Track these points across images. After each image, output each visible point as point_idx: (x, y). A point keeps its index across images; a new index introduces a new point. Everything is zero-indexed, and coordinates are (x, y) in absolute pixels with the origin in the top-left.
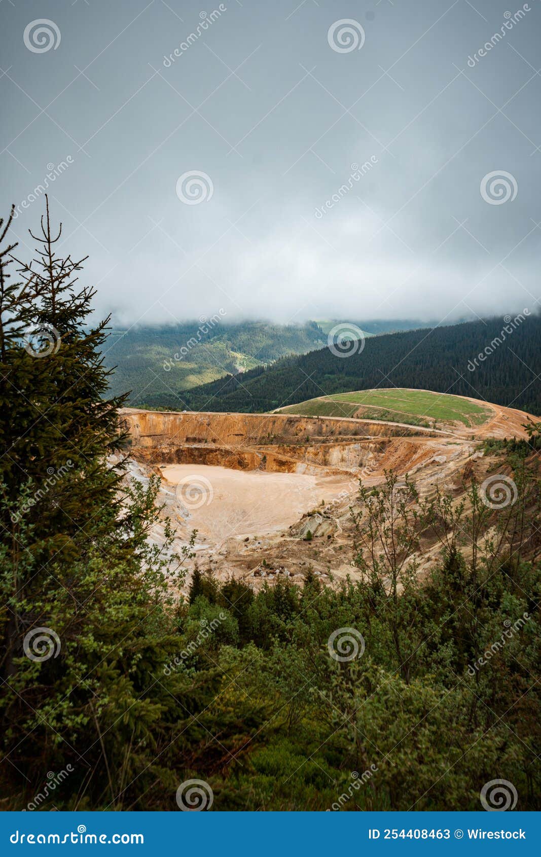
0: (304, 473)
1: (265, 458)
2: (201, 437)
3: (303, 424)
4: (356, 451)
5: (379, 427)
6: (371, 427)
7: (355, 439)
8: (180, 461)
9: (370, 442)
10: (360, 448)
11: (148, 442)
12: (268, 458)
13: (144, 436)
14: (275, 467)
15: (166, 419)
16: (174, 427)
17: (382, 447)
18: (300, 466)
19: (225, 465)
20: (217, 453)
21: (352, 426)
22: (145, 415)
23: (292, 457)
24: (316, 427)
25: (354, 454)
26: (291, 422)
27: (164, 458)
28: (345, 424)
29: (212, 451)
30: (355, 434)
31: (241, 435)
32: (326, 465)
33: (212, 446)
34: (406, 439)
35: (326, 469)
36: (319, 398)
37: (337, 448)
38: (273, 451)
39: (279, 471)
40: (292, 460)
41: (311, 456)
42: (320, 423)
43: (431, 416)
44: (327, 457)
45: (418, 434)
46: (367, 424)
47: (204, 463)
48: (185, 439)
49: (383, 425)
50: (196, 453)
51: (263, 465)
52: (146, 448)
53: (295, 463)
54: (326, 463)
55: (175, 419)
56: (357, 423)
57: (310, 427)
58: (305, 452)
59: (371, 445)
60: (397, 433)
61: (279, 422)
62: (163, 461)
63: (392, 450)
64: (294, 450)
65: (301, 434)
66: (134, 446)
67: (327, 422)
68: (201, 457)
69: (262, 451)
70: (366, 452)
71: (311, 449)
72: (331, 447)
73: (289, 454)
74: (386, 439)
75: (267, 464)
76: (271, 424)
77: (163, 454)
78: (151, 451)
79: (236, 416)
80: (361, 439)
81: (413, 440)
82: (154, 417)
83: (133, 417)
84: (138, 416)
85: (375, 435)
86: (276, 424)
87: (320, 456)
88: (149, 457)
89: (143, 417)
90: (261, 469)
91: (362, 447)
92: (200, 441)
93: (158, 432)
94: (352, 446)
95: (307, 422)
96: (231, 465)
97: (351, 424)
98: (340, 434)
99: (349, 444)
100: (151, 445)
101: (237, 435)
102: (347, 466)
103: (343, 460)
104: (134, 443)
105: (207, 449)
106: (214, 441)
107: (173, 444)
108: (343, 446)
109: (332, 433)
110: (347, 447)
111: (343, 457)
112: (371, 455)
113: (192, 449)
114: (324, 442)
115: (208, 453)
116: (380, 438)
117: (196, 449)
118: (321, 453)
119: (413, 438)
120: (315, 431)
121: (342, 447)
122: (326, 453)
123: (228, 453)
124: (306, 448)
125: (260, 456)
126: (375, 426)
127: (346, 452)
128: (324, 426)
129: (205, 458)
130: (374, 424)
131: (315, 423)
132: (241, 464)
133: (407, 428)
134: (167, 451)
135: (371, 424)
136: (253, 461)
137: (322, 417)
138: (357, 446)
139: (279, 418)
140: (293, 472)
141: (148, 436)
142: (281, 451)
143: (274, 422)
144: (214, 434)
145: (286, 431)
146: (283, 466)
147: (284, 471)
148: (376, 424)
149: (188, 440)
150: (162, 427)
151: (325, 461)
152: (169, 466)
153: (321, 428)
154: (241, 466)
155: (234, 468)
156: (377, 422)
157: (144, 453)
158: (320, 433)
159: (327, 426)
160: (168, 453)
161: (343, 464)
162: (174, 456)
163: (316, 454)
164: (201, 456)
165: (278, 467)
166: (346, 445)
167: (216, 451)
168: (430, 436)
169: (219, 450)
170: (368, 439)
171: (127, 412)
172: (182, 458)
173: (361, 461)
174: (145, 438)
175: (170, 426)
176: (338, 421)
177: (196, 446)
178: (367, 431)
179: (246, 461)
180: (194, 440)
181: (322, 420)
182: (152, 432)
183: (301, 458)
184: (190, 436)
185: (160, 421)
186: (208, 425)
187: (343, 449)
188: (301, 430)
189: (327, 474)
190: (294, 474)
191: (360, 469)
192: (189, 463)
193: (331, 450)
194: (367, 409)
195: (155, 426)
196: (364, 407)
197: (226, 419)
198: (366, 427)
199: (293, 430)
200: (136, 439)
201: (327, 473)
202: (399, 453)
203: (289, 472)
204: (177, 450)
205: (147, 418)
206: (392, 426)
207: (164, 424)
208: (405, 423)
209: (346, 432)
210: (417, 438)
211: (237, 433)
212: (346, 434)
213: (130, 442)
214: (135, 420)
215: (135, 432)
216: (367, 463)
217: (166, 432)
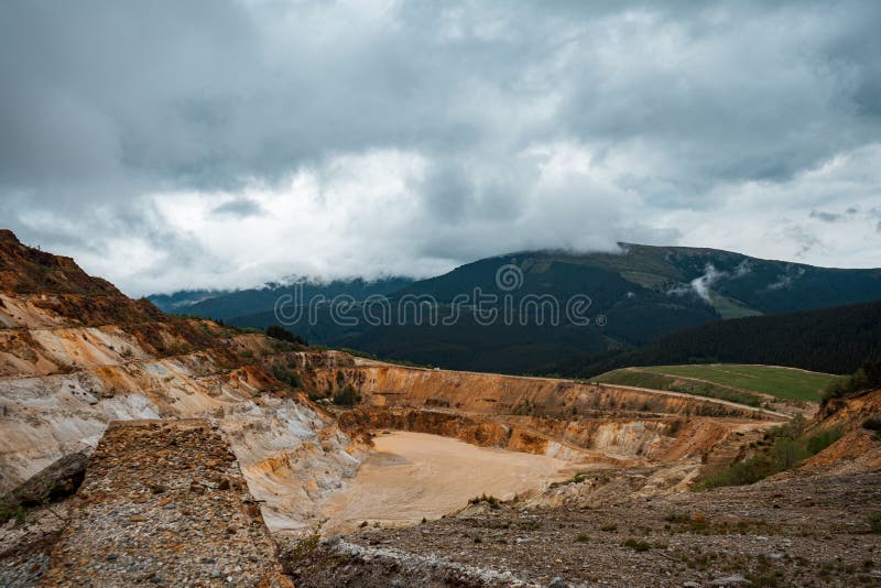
0: (555, 457)
1: (511, 431)
2: (443, 400)
4: (636, 432)
5: (680, 402)
6: (670, 400)
7: (640, 416)
8: (411, 429)
9: (660, 422)
10: (643, 428)
11: (381, 401)
12: (515, 432)
13: (377, 394)
14: (519, 443)
15: (410, 376)
16: (417, 385)
17: (674, 429)
18: (552, 447)
19: (463, 439)
20: (456, 421)
21: (642, 398)
22: (386, 370)
23: (544, 433)
24: (592, 397)
25: (633, 435)
26: (561, 388)
27: (394, 422)
28: (633, 395)
29: (450, 418)
30: (645, 408)
31: (494, 401)
32: (588, 448)
33: (452, 411)
34: (710, 419)
35: (586, 454)
36: (629, 369)
37: (611, 426)
38: (524, 423)
39: (523, 450)
40: (542, 436)
41: (572, 434)
42: (599, 392)
43: (771, 394)
44: (593, 437)
45: (735, 414)
46: (666, 397)
47: (439, 434)
48: (425, 401)
49: (686, 399)
50: (432, 419)
51: (504, 442)
52: (376, 407)
53: (546, 441)
54: (589, 444)
55: (421, 376)
56: (651, 394)
57: (584, 396)
58: (565, 428)
59: (661, 425)
60: (706, 412)
61: (546, 388)
62: (391, 427)
63: (688, 433)
64: (550, 425)
65: (569, 404)
66: (362, 404)
67: (609, 391)
69: (511, 422)
70: (651, 435)
71: (573, 424)
72: (602, 424)
73: (544, 429)
74: (684, 418)
75: (510, 441)
76: (535, 390)
77: (393, 417)
78: (379, 412)
79: (492, 379)
80: (648, 417)
81: (723, 422)
82: (397, 372)
83: (371, 370)
84: (377, 370)
85: (672, 412)
86: (542, 391)
87: (584, 435)
89: (384, 370)
90: (501, 445)
91: (646, 428)
92: (442, 405)
93: (397, 390)
94: (632, 424)
95: (581, 389)
96: (467, 438)
98: (622, 407)
99: (628, 422)
100: (383, 405)
101: (488, 400)
102: (619, 453)
103: (615, 443)
104: (363, 400)
105: (446, 415)
106: (458, 406)
107: (408, 406)
108: (620, 424)
109: (613, 404)
110: (624, 425)
111: (615, 439)
112: (657, 439)
113: (428, 414)
114: (596, 416)
115: (445, 421)
116: (676, 417)
117: (433, 413)
118: (586, 431)
119: (725, 419)
120: (589, 401)
121: (617, 426)
122: (593, 430)
123: (468, 421)
124: (568, 423)
125: (507, 429)
126: (676, 401)
127: (622, 431)
128: (604, 396)
129: (440, 427)
130: (674, 397)
131: (592, 391)
132: (478, 438)
133: (721, 405)
134: (399, 414)
135: (670, 397)
136: (493, 435)
138: (640, 425)
139: (548, 383)
140: (542, 453)
141: (382, 394)
142: (534, 425)
143: (541, 387)
144: (460, 397)
145: (552, 399)
146: (532, 443)
147: (529, 452)
148: (677, 397)
149: (429, 402)
150: (402, 384)
151: (589, 441)
152: (402, 433)
153: (599, 399)
154: (478, 440)
155: (469, 441)
156: (679, 395)
158: (596, 404)
159: (608, 396)
160: (398, 417)
161: (616, 448)
162: (406, 421)
163: (579, 432)
164: (436, 424)
165: (523, 445)
166: (625, 423)
167: (454, 418)
168: (753, 417)
169: (459, 417)
170: (659, 417)
171: (367, 364)
172: (414, 424)
173: (642, 446)
174: (380, 396)
175: (412, 385)
176: (624, 391)
177: (434, 410)
178: (663, 406)
179: (484, 433)
180: (435, 403)
181: (602, 388)
182: (389, 390)
183: (558, 437)
184: (432, 398)
185: (402, 377)
186: (458, 385)
187: (619, 428)
188: (571, 399)
189: (586, 460)
190: (541, 456)
191: (636, 457)
192: (421, 431)
193: (601, 427)
194: (684, 382)
195: (395, 383)
196: (682, 380)
197: (479, 380)
198: (662, 401)
199: (560, 398)
200: (366, 396)
201: (587, 458)
202: (696, 438)
203: (536, 452)
204: (411, 414)
205: (389, 372)
206: (701, 401)
207: (406, 382)
208: (723, 399)
209: (632, 405)
210: (735, 419)
211: (489, 397)
212: (630, 409)
213: (359, 399)
214: (373, 373)
215: (368, 388)
216: (651, 451)
217: (405, 391)
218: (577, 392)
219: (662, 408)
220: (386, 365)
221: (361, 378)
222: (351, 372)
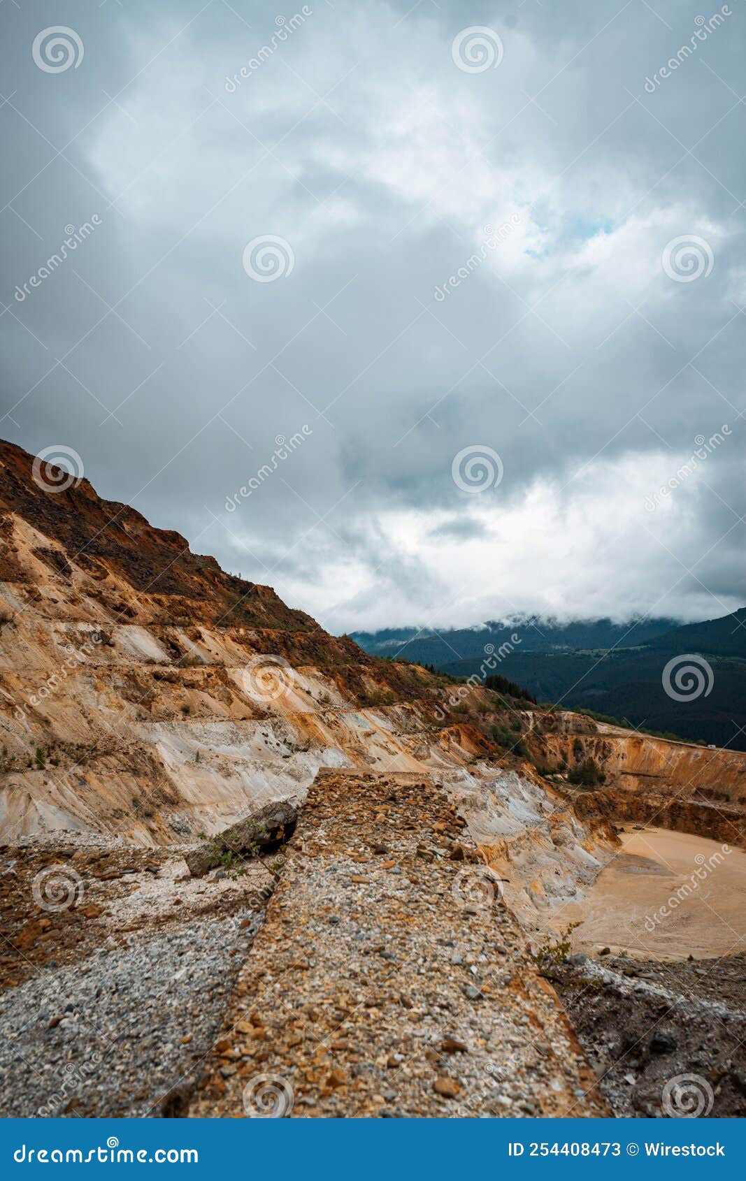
2: (721, 790)
8: (673, 826)
11: (632, 784)
13: (627, 773)
15: (674, 753)
16: (684, 766)
20: (739, 822)
22: (640, 742)
27: (650, 815)
29: (731, 817)
33: (736, 809)
47: (714, 836)
48: (694, 790)
50: (704, 816)
52: (625, 792)
55: (689, 754)
62: (645, 820)
66: (606, 786)
77: (649, 807)
78: (630, 799)
82: (654, 747)
83: (619, 740)
84: (629, 741)
89: (638, 743)
92: (719, 797)
93: (654, 771)
100: (635, 789)
104: (608, 781)
105: (725, 812)
106: (743, 800)
107: (671, 794)
113: (699, 808)
115: (723, 820)
117: (706, 807)
129: (716, 828)
134: (657, 804)
141: (634, 775)
144: (744, 789)
149: (700, 792)
150: (662, 764)
152: (660, 831)
160: (656, 808)
162: (666, 815)
164: (710, 822)
167: (737, 817)
171: (614, 732)
172: (679, 820)
174: (631, 777)
175: (676, 765)
177: (707, 804)
180: (709, 794)
182: (643, 769)
184: (705, 786)
185: (664, 754)
192: (689, 831)
195: (652, 761)
200: (613, 775)
204: (674, 806)
205: (643, 746)
207: (668, 760)
213: (602, 779)
214: (622, 745)
215: (615, 764)
217: (666, 773)
220: (641, 735)
221: (605, 751)
222: (592, 742)
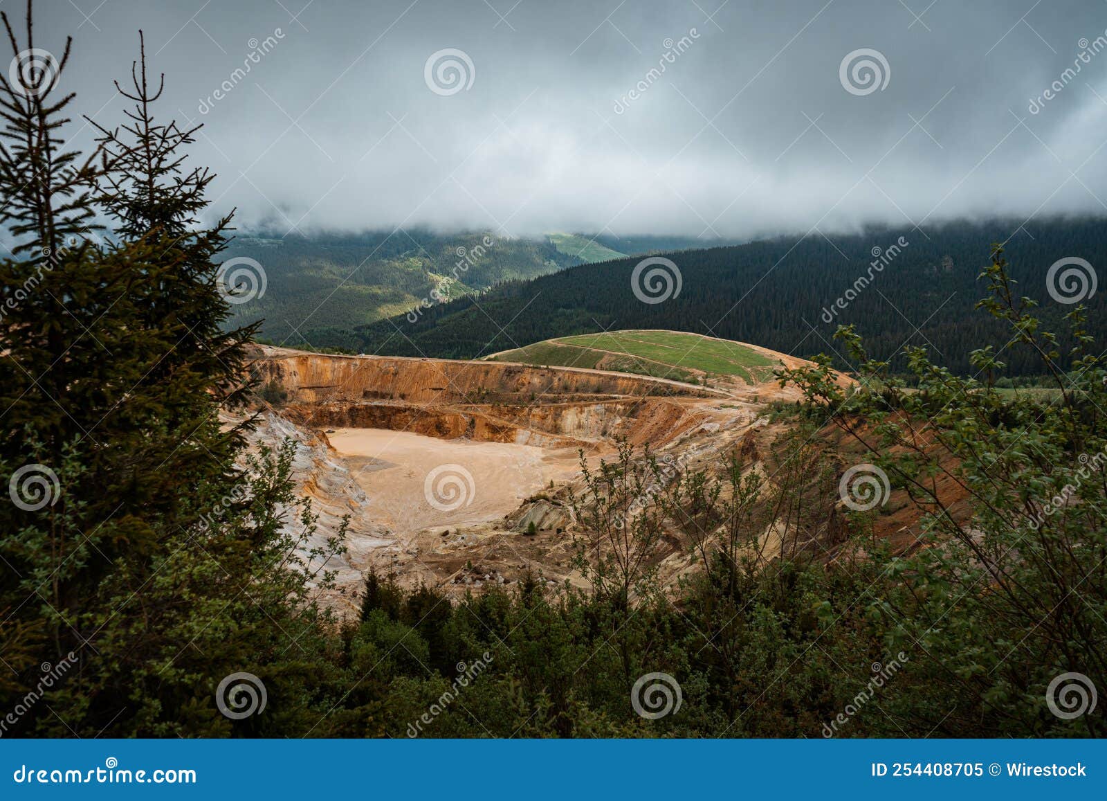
0: (527, 443)
1: (473, 422)
2: (384, 391)
3: (526, 377)
4: (598, 414)
5: (630, 383)
6: (620, 382)
7: (597, 398)
8: (354, 424)
9: (617, 403)
10: (603, 410)
11: (310, 396)
12: (477, 421)
13: (304, 388)
14: (487, 435)
15: (336, 365)
16: (346, 375)
17: (633, 410)
18: (522, 434)
19: (419, 432)
20: (407, 413)
21: (594, 380)
22: (306, 359)
23: (508, 420)
24: (544, 381)
25: (596, 418)
26: (510, 372)
27: (332, 419)
28: (583, 377)
29: (399, 410)
30: (598, 391)
31: (441, 389)
32: (556, 433)
33: (401, 404)
34: (666, 400)
35: (557, 438)
36: (550, 341)
37: (573, 410)
38: (484, 412)
39: (491, 440)
40: (511, 425)
41: (536, 420)
42: (550, 375)
43: (701, 369)
44: (558, 422)
45: (682, 393)
46: (615, 378)
47: (388, 427)
48: (362, 393)
49: (635, 379)
50: (377, 413)
51: (469, 431)
52: (308, 404)
53: (514, 429)
54: (556, 430)
55: (349, 365)
56: (600, 376)
57: (536, 380)
58: (529, 415)
59: (619, 407)
60: (657, 392)
61: (493, 373)
62: (331, 424)
63: (647, 413)
64: (513, 412)
65: (524, 389)
66: (290, 401)
67: (561, 375)
68: (384, 419)
69: (470, 411)
70: (612, 417)
71: (536, 411)
72: (565, 409)
73: (507, 417)
74: (638, 398)
75: (475, 430)
76: (482, 376)
77: (331, 413)
78: (313, 408)
79: (435, 363)
80: (605, 399)
81: (677, 401)
82: (319, 361)
83: (288, 360)
84: (295, 359)
85: (624, 393)
86: (489, 375)
87: (549, 421)
88: (311, 417)
89: (303, 361)
90: (467, 436)
91: (607, 410)
92: (383, 396)
93: (324, 382)
94: (593, 408)
95: (532, 373)
96: (425, 431)
97: (592, 378)
98: (577, 390)
99: (589, 405)
100: (314, 400)
101: (435, 389)
102: (586, 435)
103: (580, 426)
104: (289, 397)
105: (393, 408)
106: (403, 397)
107: (345, 400)
108: (581, 407)
109: (566, 389)
110: (586, 409)
111: (580, 422)
112: (619, 421)
113: (371, 408)
114: (554, 401)
115: (394, 414)
116: (631, 398)
117: (377, 407)
118: (550, 417)
119: (675, 399)
120: (542, 385)
121: (579, 409)
122: (557, 416)
123: (424, 414)
124: (531, 410)
125: (467, 419)
126: (625, 381)
127: (584, 415)
128: (556, 379)
129: (389, 421)
130: (624, 378)
131: (543, 375)
132: (439, 429)
133: (668, 385)
134: (337, 409)
135: (619, 377)
136: (456, 425)
137: (553, 367)
138: (600, 408)
139: (494, 367)
140: (512, 441)
141: (310, 388)
142: (496, 413)
143: (487, 373)
144: (402, 388)
145: (503, 386)
146: (498, 433)
147: (498, 440)
148: (626, 378)
149: (366, 395)
150: (329, 376)
151: (555, 426)
152: (342, 430)
153: (551, 381)
154: (440, 432)
155: (430, 435)
156: (628, 375)
157: (304, 412)
158: (549, 389)
159: (559, 379)
160: (337, 413)
161: (580, 431)
162: (346, 417)
163: (544, 418)
164: (383, 417)
165: (490, 435)
166: (586, 406)
167: (405, 410)
168: (699, 396)
169: (409, 409)
170: (615, 398)
171: (280, 353)
172: (358, 419)
173: (605, 427)
174: (307, 390)
175: (341, 375)
176: (575, 373)
177: (377, 403)
178: (615, 386)
179: (447, 425)
180: (375, 395)
181: (553, 371)
182: (315, 383)
183: (524, 423)
184: (368, 389)
185: (328, 367)
186: (395, 374)
187: (581, 412)
188: (523, 385)
189: (559, 445)
190: (513, 445)
191: (602, 438)
192: (367, 427)
193: (564, 412)
194: (614, 358)
195: (320, 374)
196: (611, 355)
197: (420, 367)
198: (612, 382)
199: (513, 384)
200: (292, 392)
201: (559, 443)
202: (656, 418)
203: (506, 441)
204: (352, 410)
205: (309, 363)
206: (648, 381)
207: (333, 372)
208: (666, 378)
209: (585, 388)
210: (682, 398)
211: (434, 386)
212: (585, 391)
213: (284, 396)
214: (291, 365)
215: (291, 382)
216: (613, 431)
217: (335, 383)
218: (528, 377)
219: (613, 389)
220: (304, 353)
221: (277, 370)
222: (265, 365)
